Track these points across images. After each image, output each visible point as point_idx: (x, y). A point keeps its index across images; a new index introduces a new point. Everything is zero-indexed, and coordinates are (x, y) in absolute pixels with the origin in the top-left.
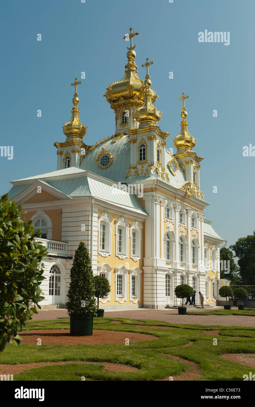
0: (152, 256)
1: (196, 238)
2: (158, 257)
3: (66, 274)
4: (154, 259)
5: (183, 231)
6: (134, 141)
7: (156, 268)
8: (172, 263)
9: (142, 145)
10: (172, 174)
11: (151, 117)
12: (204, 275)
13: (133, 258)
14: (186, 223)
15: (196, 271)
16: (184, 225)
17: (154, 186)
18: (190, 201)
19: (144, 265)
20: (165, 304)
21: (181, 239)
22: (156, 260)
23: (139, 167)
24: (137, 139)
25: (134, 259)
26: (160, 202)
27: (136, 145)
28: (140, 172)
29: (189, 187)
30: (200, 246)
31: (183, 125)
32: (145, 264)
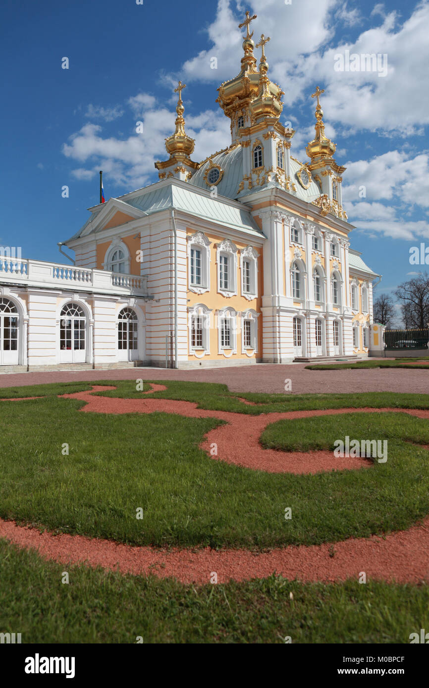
0: (273, 292)
1: (337, 270)
2: (281, 294)
3: (146, 319)
4: (276, 296)
5: (319, 260)
6: (247, 144)
7: (278, 308)
8: (303, 302)
9: (257, 148)
10: (302, 187)
11: (268, 110)
12: (351, 318)
13: (246, 296)
14: (323, 250)
15: (339, 313)
16: (320, 253)
17: (273, 198)
18: (328, 221)
19: (263, 306)
20: (293, 356)
21: (316, 270)
22: (279, 297)
23: (255, 176)
24: (250, 141)
25: (247, 298)
26: (283, 220)
27: (250, 148)
28: (255, 184)
29: (324, 201)
30: (344, 280)
31: (318, 127)
32: (264, 303)
